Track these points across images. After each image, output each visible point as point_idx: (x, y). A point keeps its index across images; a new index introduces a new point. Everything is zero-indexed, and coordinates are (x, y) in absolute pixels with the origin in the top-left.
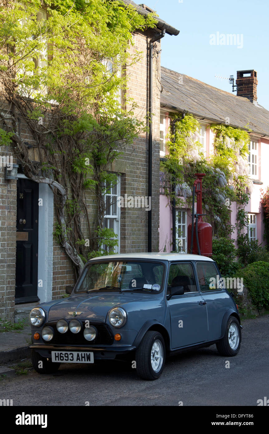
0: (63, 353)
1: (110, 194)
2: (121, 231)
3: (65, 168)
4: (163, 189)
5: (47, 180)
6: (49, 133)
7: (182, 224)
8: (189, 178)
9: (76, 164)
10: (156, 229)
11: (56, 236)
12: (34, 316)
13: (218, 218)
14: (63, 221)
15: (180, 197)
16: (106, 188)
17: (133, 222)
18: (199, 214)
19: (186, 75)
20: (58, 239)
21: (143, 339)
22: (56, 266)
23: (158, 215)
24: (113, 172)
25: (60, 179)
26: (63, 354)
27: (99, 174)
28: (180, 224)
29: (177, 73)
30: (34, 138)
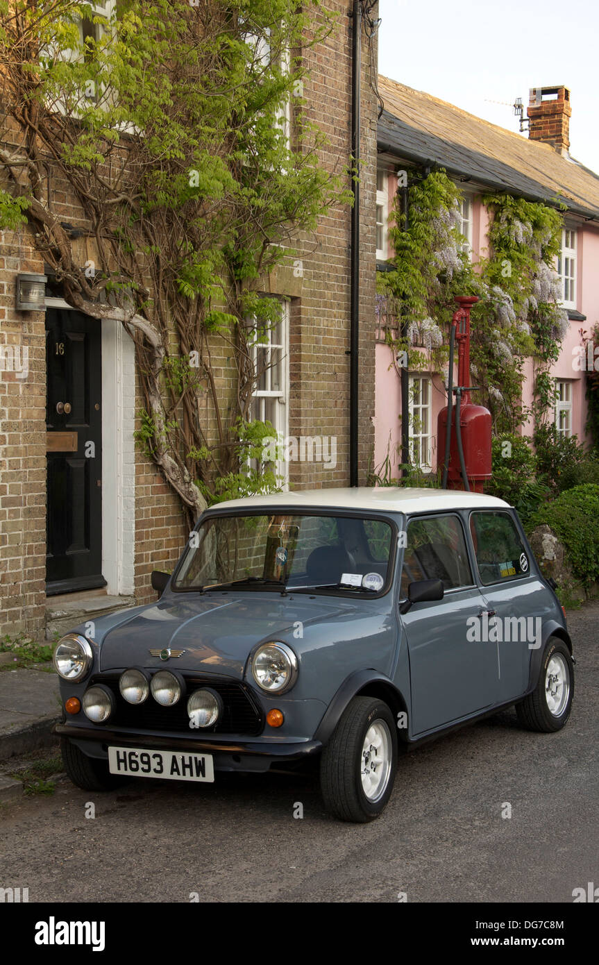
0: (137, 753)
1: (267, 344)
2: (290, 425)
3: (161, 284)
4: (382, 331)
5: (118, 313)
6: (120, 202)
7: (421, 406)
8: (436, 309)
9: (187, 276)
10: (367, 420)
11: (142, 439)
12: (65, 654)
13: (497, 393)
14: (156, 407)
15: (418, 349)
16: (255, 330)
17: (317, 405)
18: (463, 388)
19: (428, 93)
20: (148, 448)
21: (340, 720)
22: (144, 508)
23: (373, 389)
24: (271, 295)
25: (150, 311)
26: (137, 756)
27: (238, 299)
28: (416, 406)
29: (409, 88)
30: (86, 214)
